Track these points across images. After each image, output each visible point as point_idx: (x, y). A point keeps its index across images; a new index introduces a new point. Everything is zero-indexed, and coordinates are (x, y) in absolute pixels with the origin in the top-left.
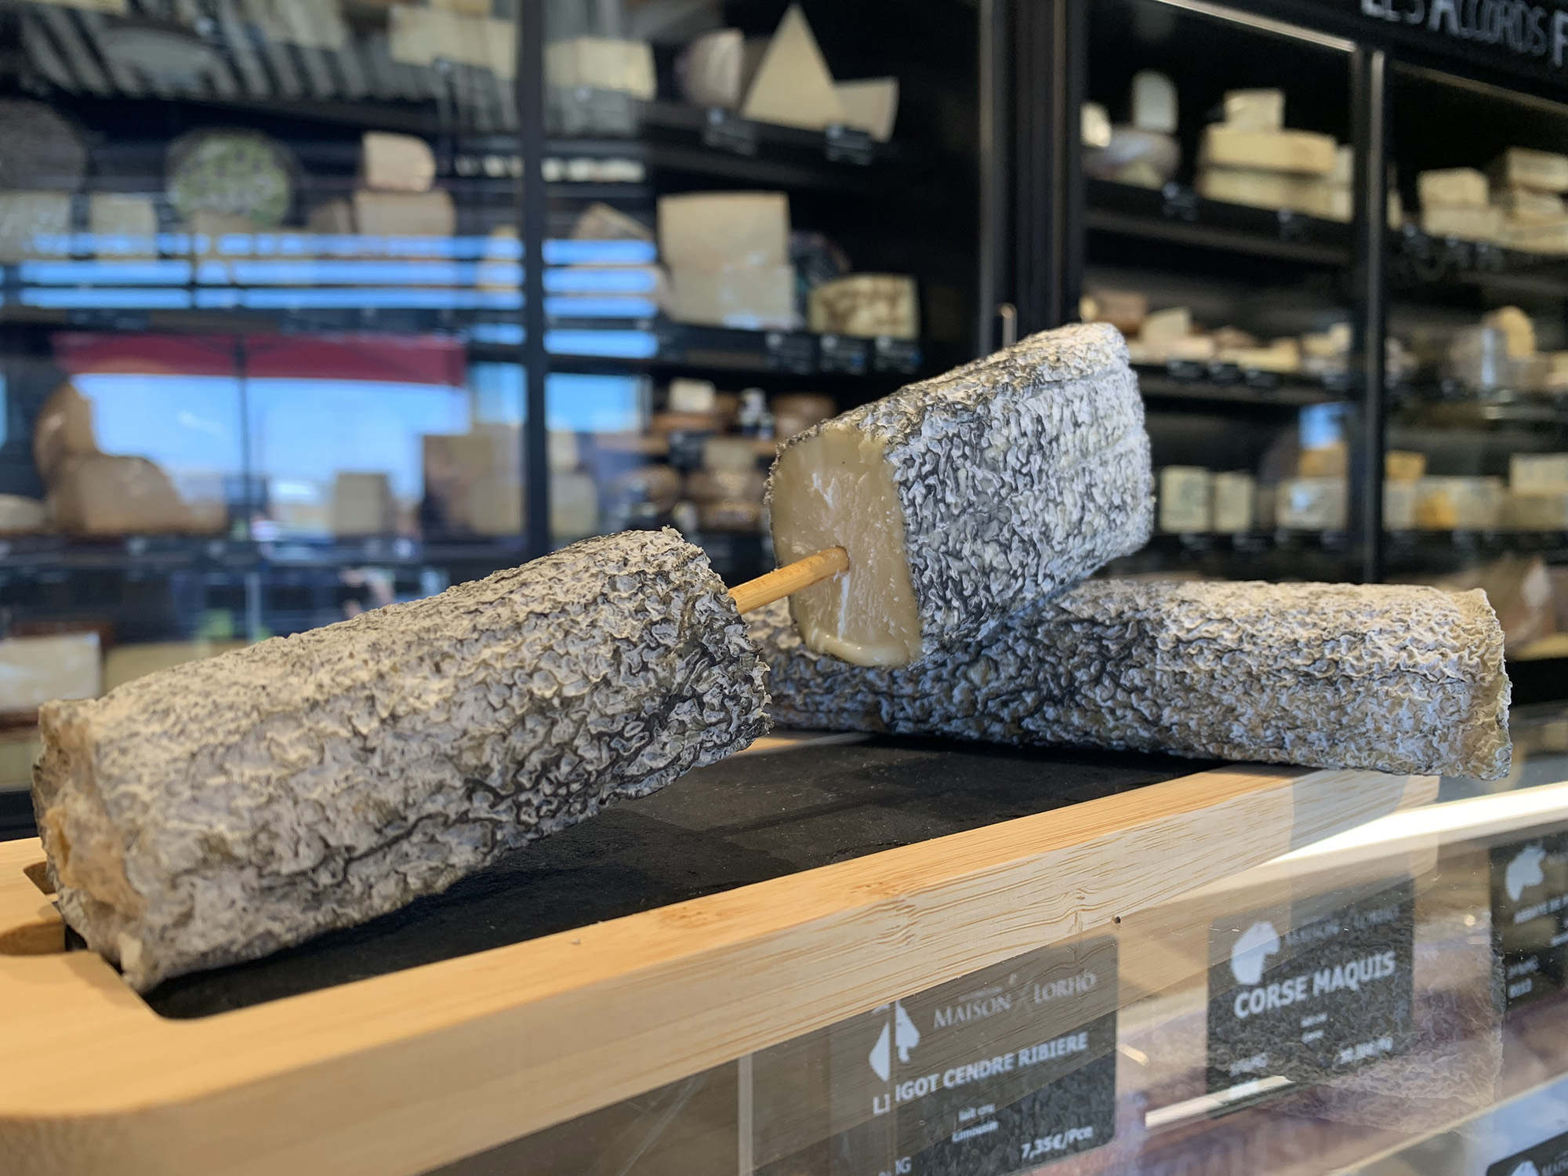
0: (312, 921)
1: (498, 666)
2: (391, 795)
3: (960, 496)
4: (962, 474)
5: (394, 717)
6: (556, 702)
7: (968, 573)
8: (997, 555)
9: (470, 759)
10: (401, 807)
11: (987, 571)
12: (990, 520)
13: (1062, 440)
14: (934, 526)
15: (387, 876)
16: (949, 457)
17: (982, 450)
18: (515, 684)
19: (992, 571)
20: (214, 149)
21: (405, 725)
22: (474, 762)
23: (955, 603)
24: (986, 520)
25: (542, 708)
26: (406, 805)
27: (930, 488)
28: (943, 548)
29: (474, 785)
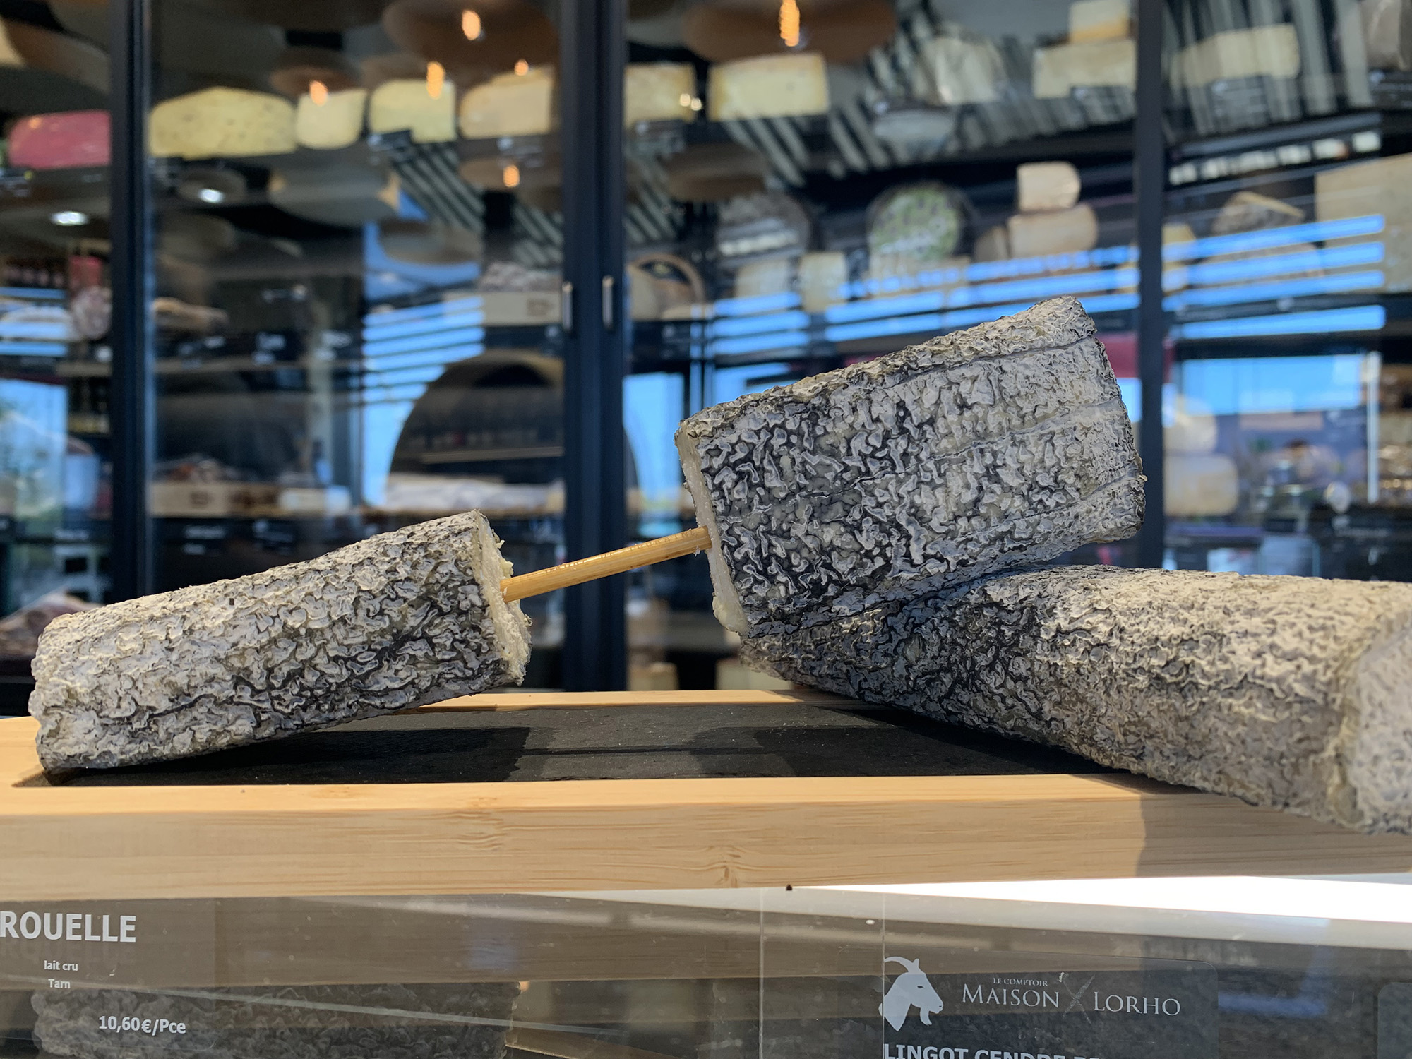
0: (137, 750)
1: (270, 603)
2: (181, 679)
3: (785, 481)
4: (785, 462)
5: (191, 630)
6: (303, 631)
7: (798, 551)
8: (841, 535)
9: (236, 663)
10: (185, 687)
11: (825, 550)
12: (831, 502)
13: (940, 423)
14: (750, 508)
15: (184, 730)
16: (767, 446)
17: (816, 438)
18: (278, 616)
19: (832, 550)
20: (902, 202)
21: (196, 636)
22: (239, 665)
23: (782, 578)
24: (825, 503)
25: (292, 634)
26: (189, 686)
27: (741, 475)
28: (762, 528)
29: (240, 680)
